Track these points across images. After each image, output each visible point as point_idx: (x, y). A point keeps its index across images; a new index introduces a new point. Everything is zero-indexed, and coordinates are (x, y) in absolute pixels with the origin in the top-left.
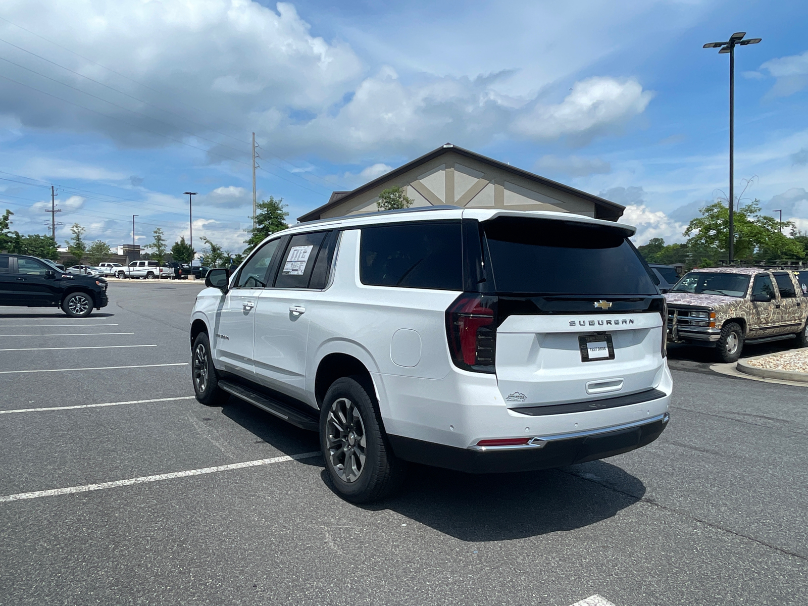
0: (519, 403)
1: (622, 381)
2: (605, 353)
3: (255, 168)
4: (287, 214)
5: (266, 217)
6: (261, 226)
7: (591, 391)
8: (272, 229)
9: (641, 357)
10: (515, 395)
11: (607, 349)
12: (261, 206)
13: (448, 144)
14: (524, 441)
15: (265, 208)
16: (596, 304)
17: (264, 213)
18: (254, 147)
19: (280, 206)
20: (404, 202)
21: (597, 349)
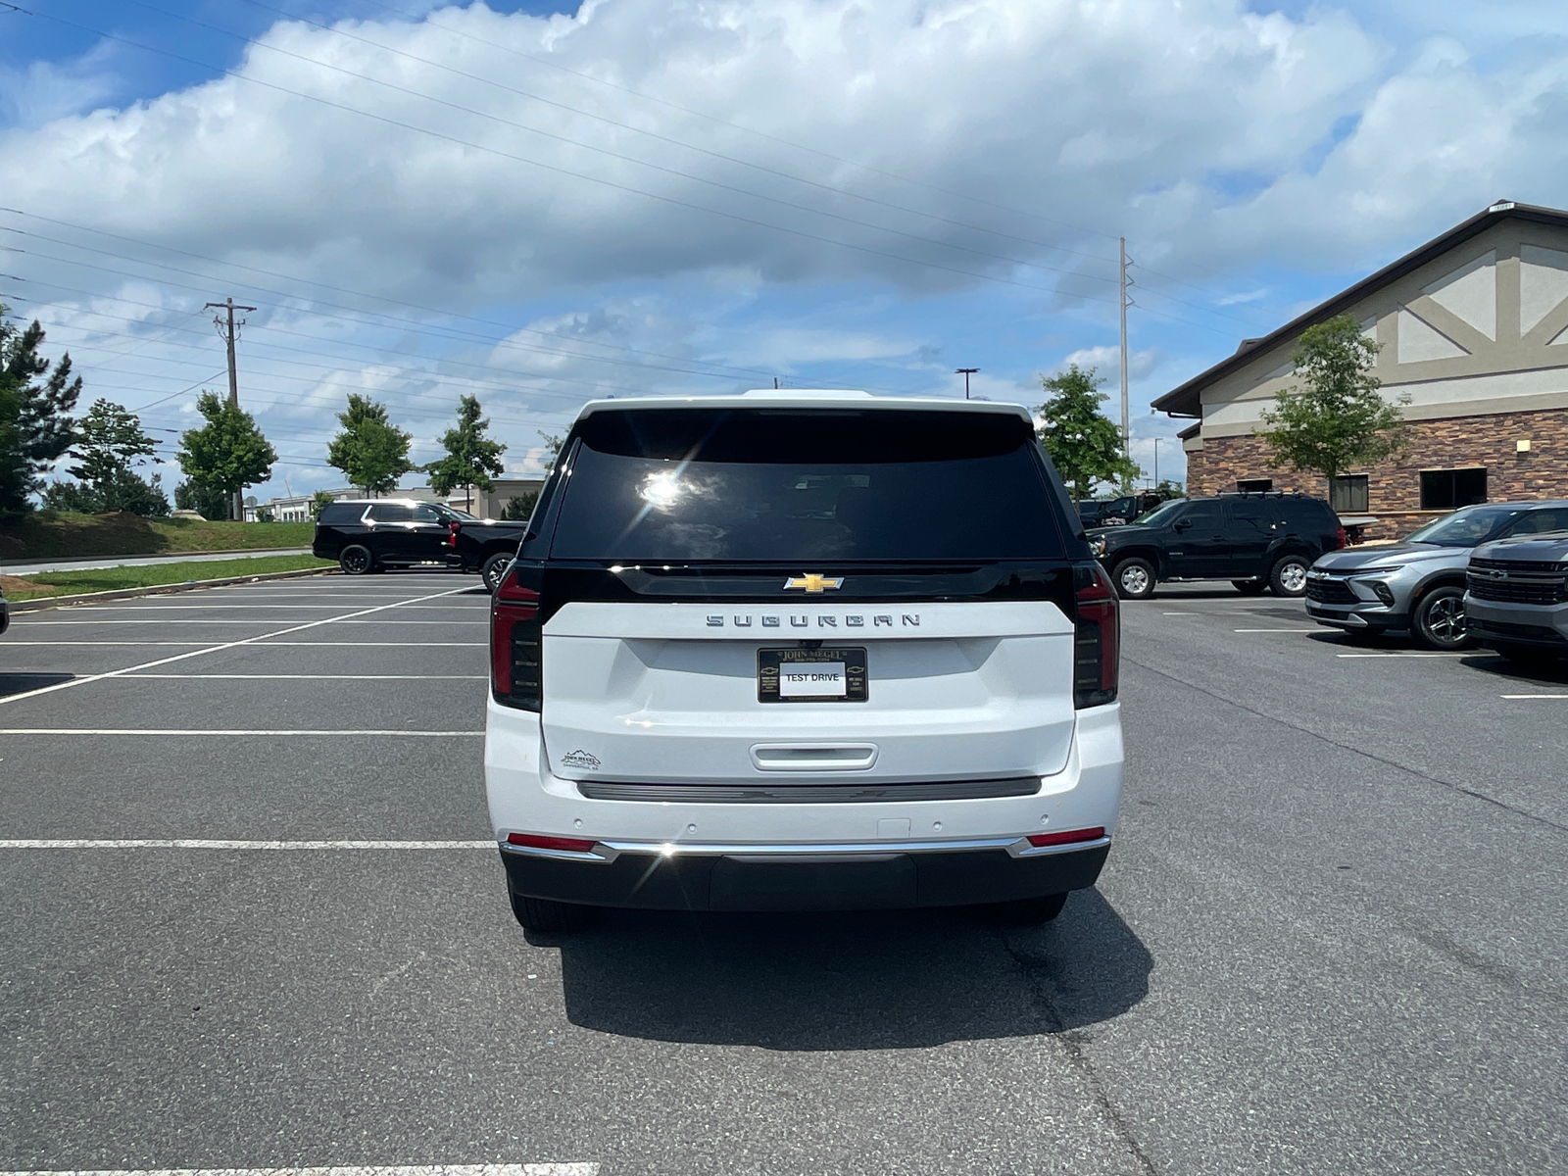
0: (587, 772)
1: (870, 750)
2: (839, 686)
3: (1125, 306)
4: (1105, 397)
5: (1064, 406)
6: (1054, 424)
7: (764, 763)
8: (1070, 430)
9: (977, 702)
10: (578, 755)
11: (842, 680)
12: (1052, 385)
13: (1502, 202)
14: (587, 845)
15: (1061, 388)
16: (793, 583)
17: (1058, 399)
18: (1124, 266)
19: (1091, 382)
20: (1363, 351)
21: (809, 678)
